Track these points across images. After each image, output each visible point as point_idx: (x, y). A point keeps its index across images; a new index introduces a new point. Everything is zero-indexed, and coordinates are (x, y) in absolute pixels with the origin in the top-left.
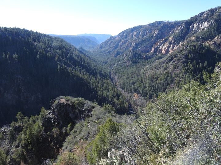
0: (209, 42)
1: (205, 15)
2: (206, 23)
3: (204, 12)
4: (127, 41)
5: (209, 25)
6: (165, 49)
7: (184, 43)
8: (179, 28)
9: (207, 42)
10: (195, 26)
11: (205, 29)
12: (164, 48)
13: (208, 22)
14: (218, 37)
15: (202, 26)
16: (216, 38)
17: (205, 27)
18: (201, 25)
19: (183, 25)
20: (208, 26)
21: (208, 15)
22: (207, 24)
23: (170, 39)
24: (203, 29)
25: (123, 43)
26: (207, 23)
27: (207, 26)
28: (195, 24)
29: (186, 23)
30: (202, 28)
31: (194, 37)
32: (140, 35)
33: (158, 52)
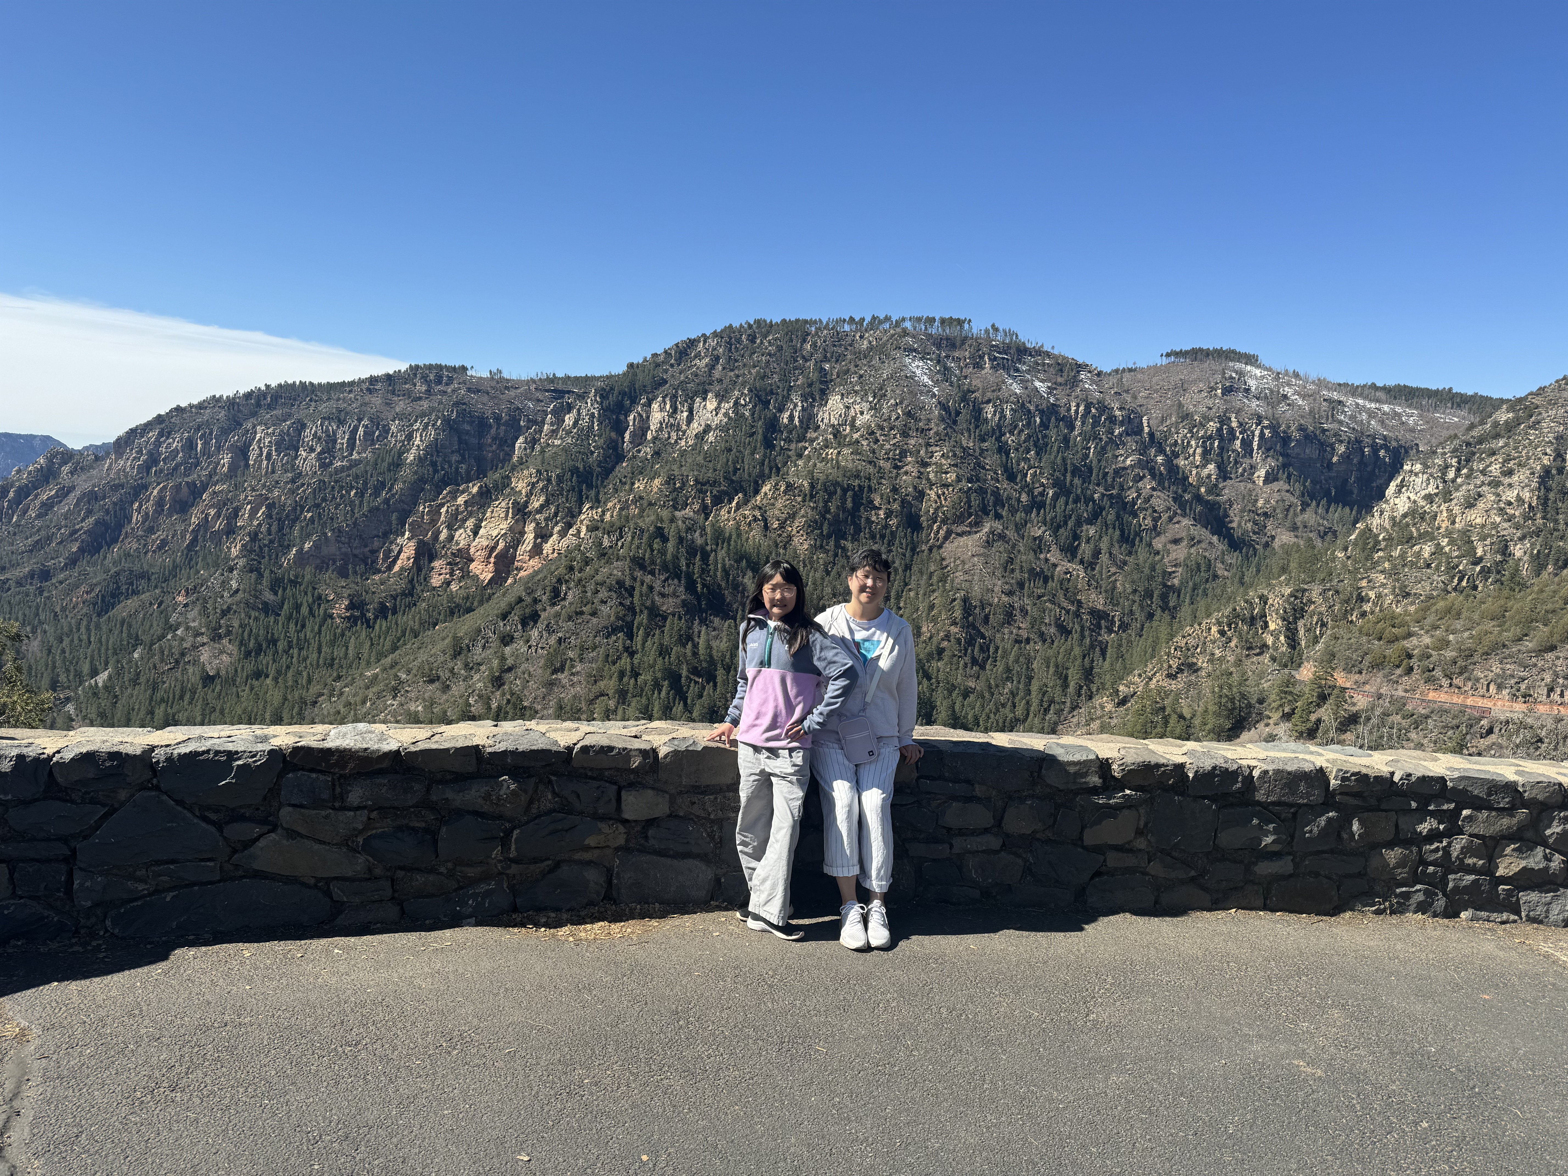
0: (738, 507)
1: (698, 356)
2: (711, 404)
3: (692, 343)
4: (196, 492)
5: (726, 415)
6: (493, 548)
7: (603, 512)
8: (569, 419)
9: (729, 512)
10: (657, 416)
11: (711, 437)
12: (485, 543)
13: (722, 397)
14: (777, 484)
15: (690, 419)
16: (766, 488)
17: (708, 429)
18: (685, 414)
19: (590, 407)
20: (721, 418)
21: (717, 358)
22: (717, 409)
23: (520, 485)
24: (700, 437)
25: (160, 502)
26: (715, 404)
27: (717, 421)
28: (655, 406)
29: (603, 394)
30: (696, 427)
31: (657, 482)
32: (305, 450)
33: (443, 571)
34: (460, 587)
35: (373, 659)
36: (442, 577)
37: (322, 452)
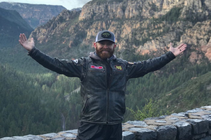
32: (145, 9)
33: (195, 56)
34: (201, 63)
35: (168, 90)
36: (194, 58)
37: (151, 10)
